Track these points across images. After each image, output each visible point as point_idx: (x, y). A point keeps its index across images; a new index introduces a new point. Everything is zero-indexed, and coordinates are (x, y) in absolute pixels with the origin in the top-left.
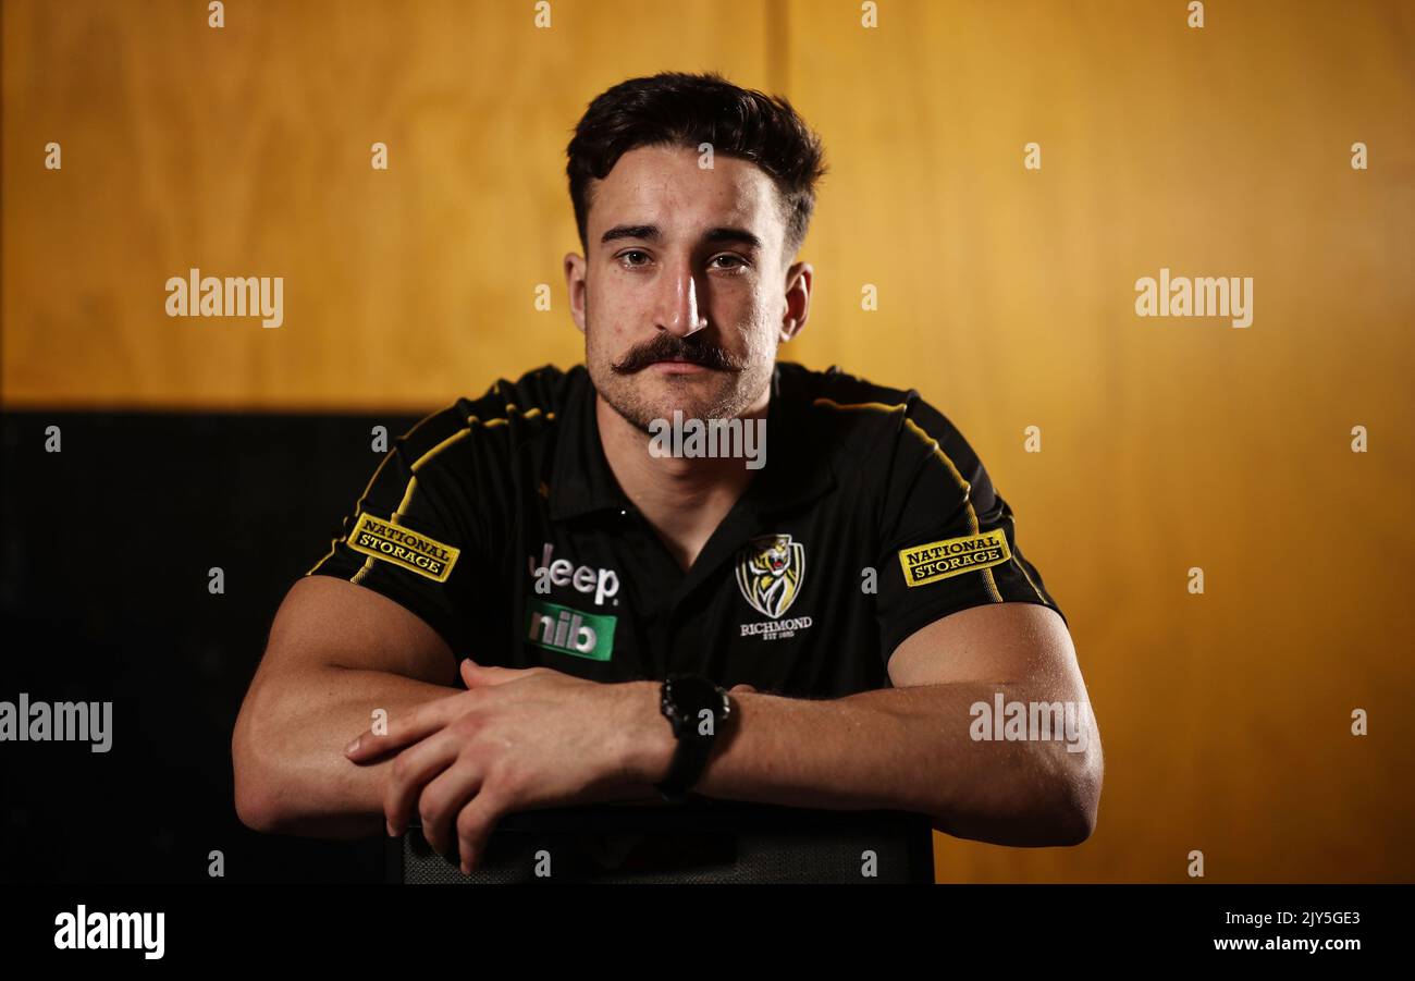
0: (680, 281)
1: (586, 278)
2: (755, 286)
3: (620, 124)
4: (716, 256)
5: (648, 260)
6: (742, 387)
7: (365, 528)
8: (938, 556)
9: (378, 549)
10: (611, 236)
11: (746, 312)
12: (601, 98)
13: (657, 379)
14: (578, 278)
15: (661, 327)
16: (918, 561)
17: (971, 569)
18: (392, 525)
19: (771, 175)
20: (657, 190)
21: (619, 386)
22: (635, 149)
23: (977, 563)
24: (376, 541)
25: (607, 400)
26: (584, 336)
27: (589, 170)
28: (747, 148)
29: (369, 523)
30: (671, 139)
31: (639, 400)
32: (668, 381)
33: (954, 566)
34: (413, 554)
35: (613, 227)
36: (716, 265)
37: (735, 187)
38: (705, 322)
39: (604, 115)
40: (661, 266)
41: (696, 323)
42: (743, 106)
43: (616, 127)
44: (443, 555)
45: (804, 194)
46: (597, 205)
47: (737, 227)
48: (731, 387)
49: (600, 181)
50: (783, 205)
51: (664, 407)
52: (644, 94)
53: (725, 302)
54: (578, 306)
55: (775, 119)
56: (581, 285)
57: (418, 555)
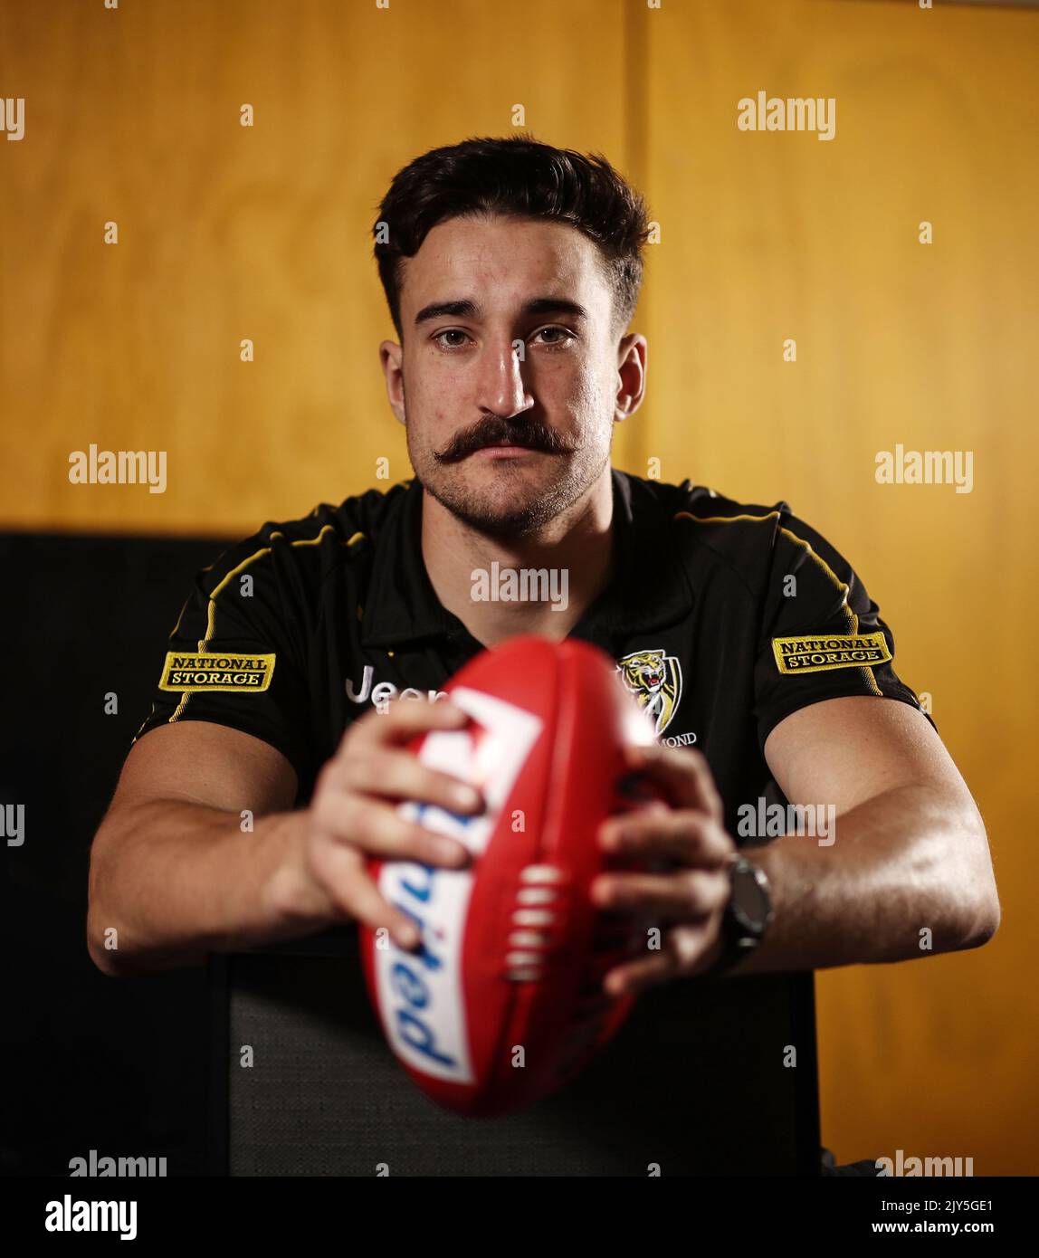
0: (502, 357)
1: (402, 367)
2: (583, 360)
3: (427, 195)
4: (539, 329)
5: (466, 340)
6: (576, 469)
7: (174, 666)
8: (813, 649)
9: (192, 682)
10: (425, 315)
11: (574, 388)
12: (406, 171)
13: (484, 465)
14: (395, 367)
15: (484, 410)
16: (792, 651)
17: (848, 665)
18: (201, 654)
19: (594, 239)
20: (471, 261)
21: (445, 476)
22: (445, 221)
23: (855, 661)
24: (188, 675)
25: (433, 493)
26: (404, 428)
27: (398, 248)
28: (564, 211)
29: (176, 660)
30: (483, 209)
31: (465, 490)
32: (495, 466)
33: (829, 661)
34: (229, 675)
35: (425, 307)
36: (539, 340)
37: (554, 254)
38: (531, 402)
39: (410, 187)
40: (481, 344)
41: (522, 402)
42: (557, 168)
43: (423, 197)
44: (260, 665)
45: (629, 257)
46: (407, 285)
47: (559, 297)
48: (565, 470)
49: (410, 259)
50: (607, 271)
51: (493, 495)
52: (450, 160)
53: (550, 378)
54: (397, 397)
55: (592, 180)
56: (398, 374)
57: (234, 674)
